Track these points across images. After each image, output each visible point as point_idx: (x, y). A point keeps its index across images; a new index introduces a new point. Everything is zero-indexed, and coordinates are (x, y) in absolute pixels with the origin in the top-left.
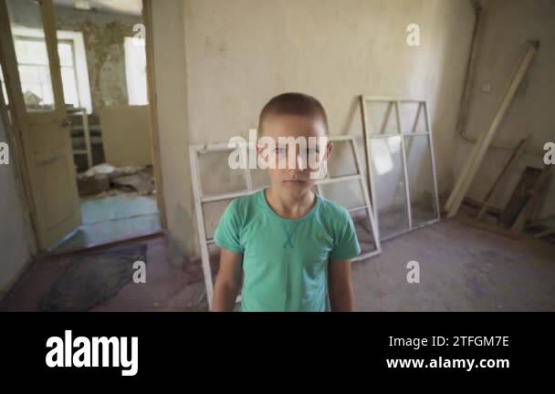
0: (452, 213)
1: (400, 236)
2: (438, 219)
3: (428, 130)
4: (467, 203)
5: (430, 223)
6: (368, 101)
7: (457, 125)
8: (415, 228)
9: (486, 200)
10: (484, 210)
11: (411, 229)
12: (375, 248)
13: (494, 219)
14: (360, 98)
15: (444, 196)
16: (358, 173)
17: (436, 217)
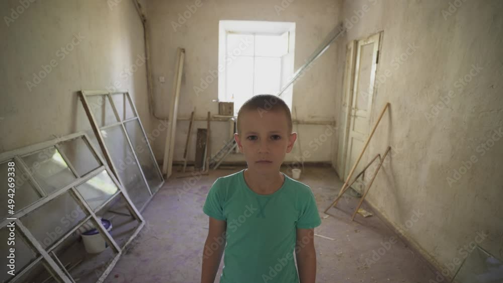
0: (169, 174)
1: (148, 204)
2: (164, 181)
3: (135, 115)
4: (175, 164)
5: (161, 186)
6: (87, 96)
7: (150, 108)
8: (154, 194)
9: (185, 157)
10: (185, 164)
11: (152, 196)
12: (140, 221)
13: (193, 168)
14: (80, 94)
15: (161, 164)
16: (102, 164)
17: (162, 181)
